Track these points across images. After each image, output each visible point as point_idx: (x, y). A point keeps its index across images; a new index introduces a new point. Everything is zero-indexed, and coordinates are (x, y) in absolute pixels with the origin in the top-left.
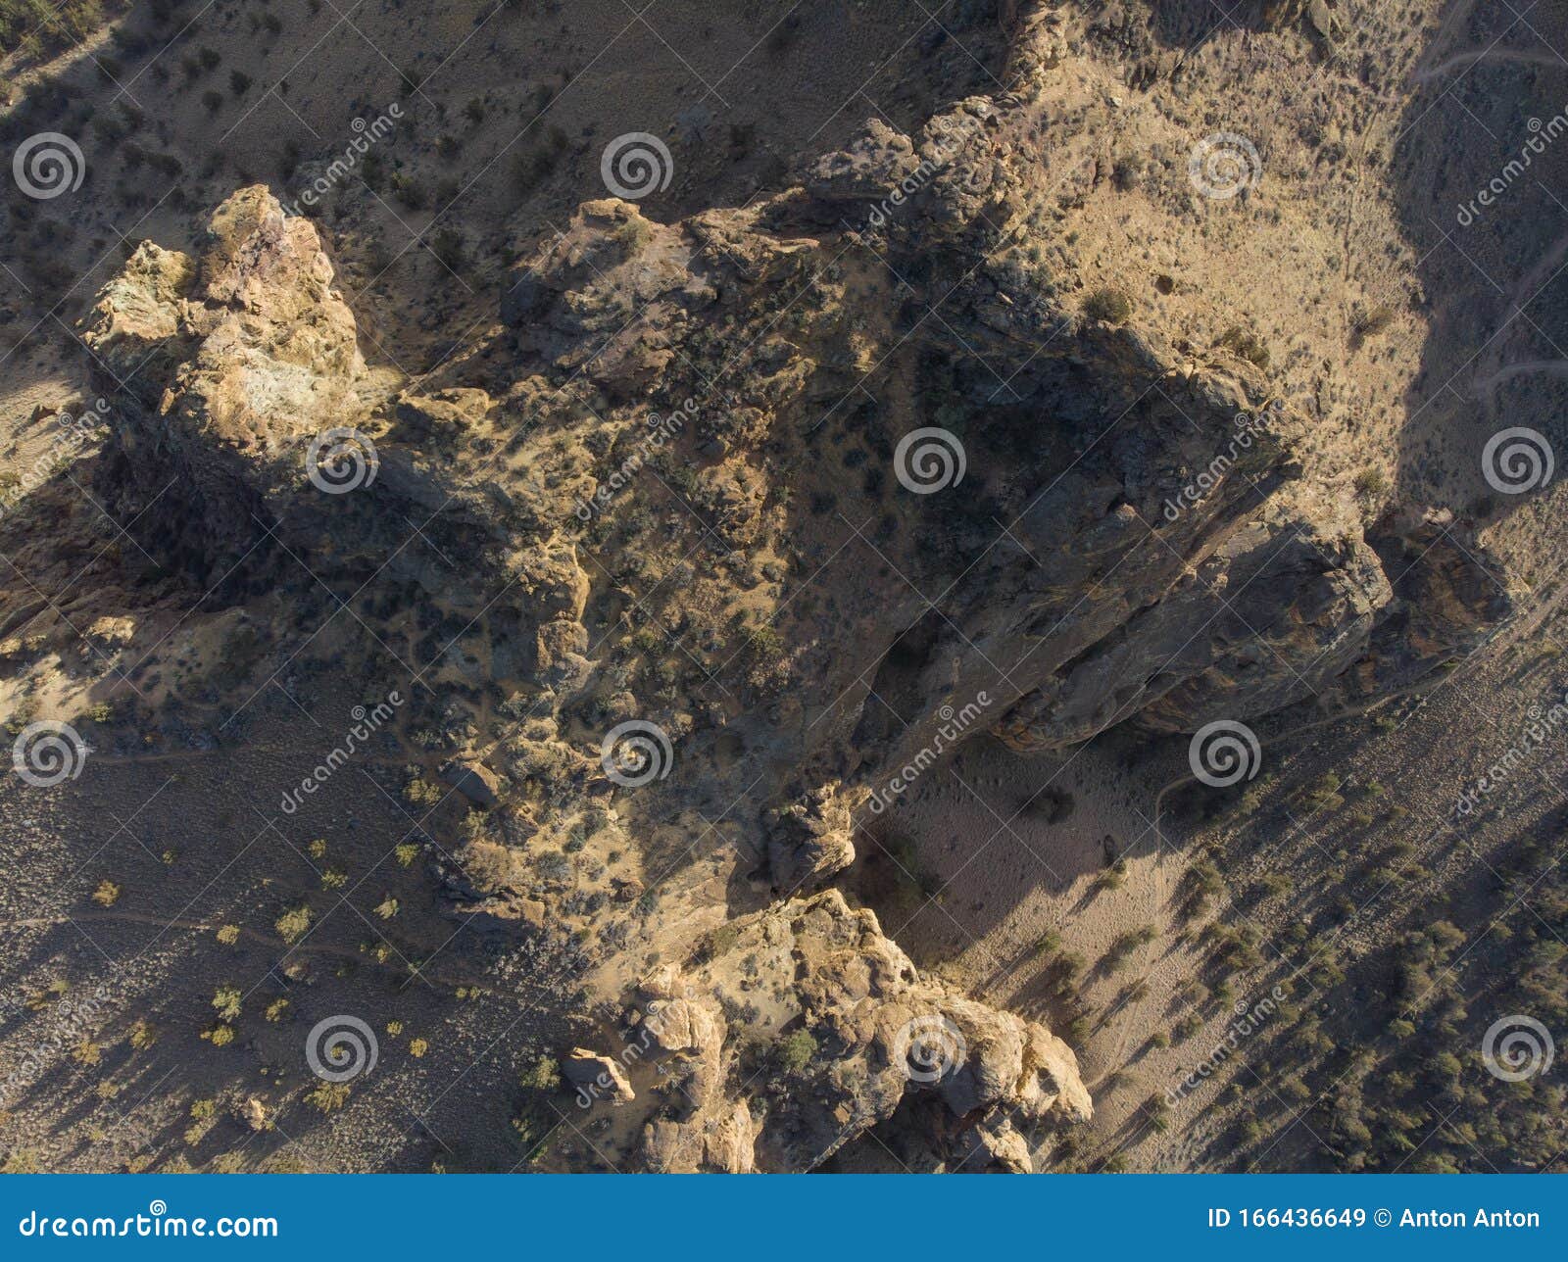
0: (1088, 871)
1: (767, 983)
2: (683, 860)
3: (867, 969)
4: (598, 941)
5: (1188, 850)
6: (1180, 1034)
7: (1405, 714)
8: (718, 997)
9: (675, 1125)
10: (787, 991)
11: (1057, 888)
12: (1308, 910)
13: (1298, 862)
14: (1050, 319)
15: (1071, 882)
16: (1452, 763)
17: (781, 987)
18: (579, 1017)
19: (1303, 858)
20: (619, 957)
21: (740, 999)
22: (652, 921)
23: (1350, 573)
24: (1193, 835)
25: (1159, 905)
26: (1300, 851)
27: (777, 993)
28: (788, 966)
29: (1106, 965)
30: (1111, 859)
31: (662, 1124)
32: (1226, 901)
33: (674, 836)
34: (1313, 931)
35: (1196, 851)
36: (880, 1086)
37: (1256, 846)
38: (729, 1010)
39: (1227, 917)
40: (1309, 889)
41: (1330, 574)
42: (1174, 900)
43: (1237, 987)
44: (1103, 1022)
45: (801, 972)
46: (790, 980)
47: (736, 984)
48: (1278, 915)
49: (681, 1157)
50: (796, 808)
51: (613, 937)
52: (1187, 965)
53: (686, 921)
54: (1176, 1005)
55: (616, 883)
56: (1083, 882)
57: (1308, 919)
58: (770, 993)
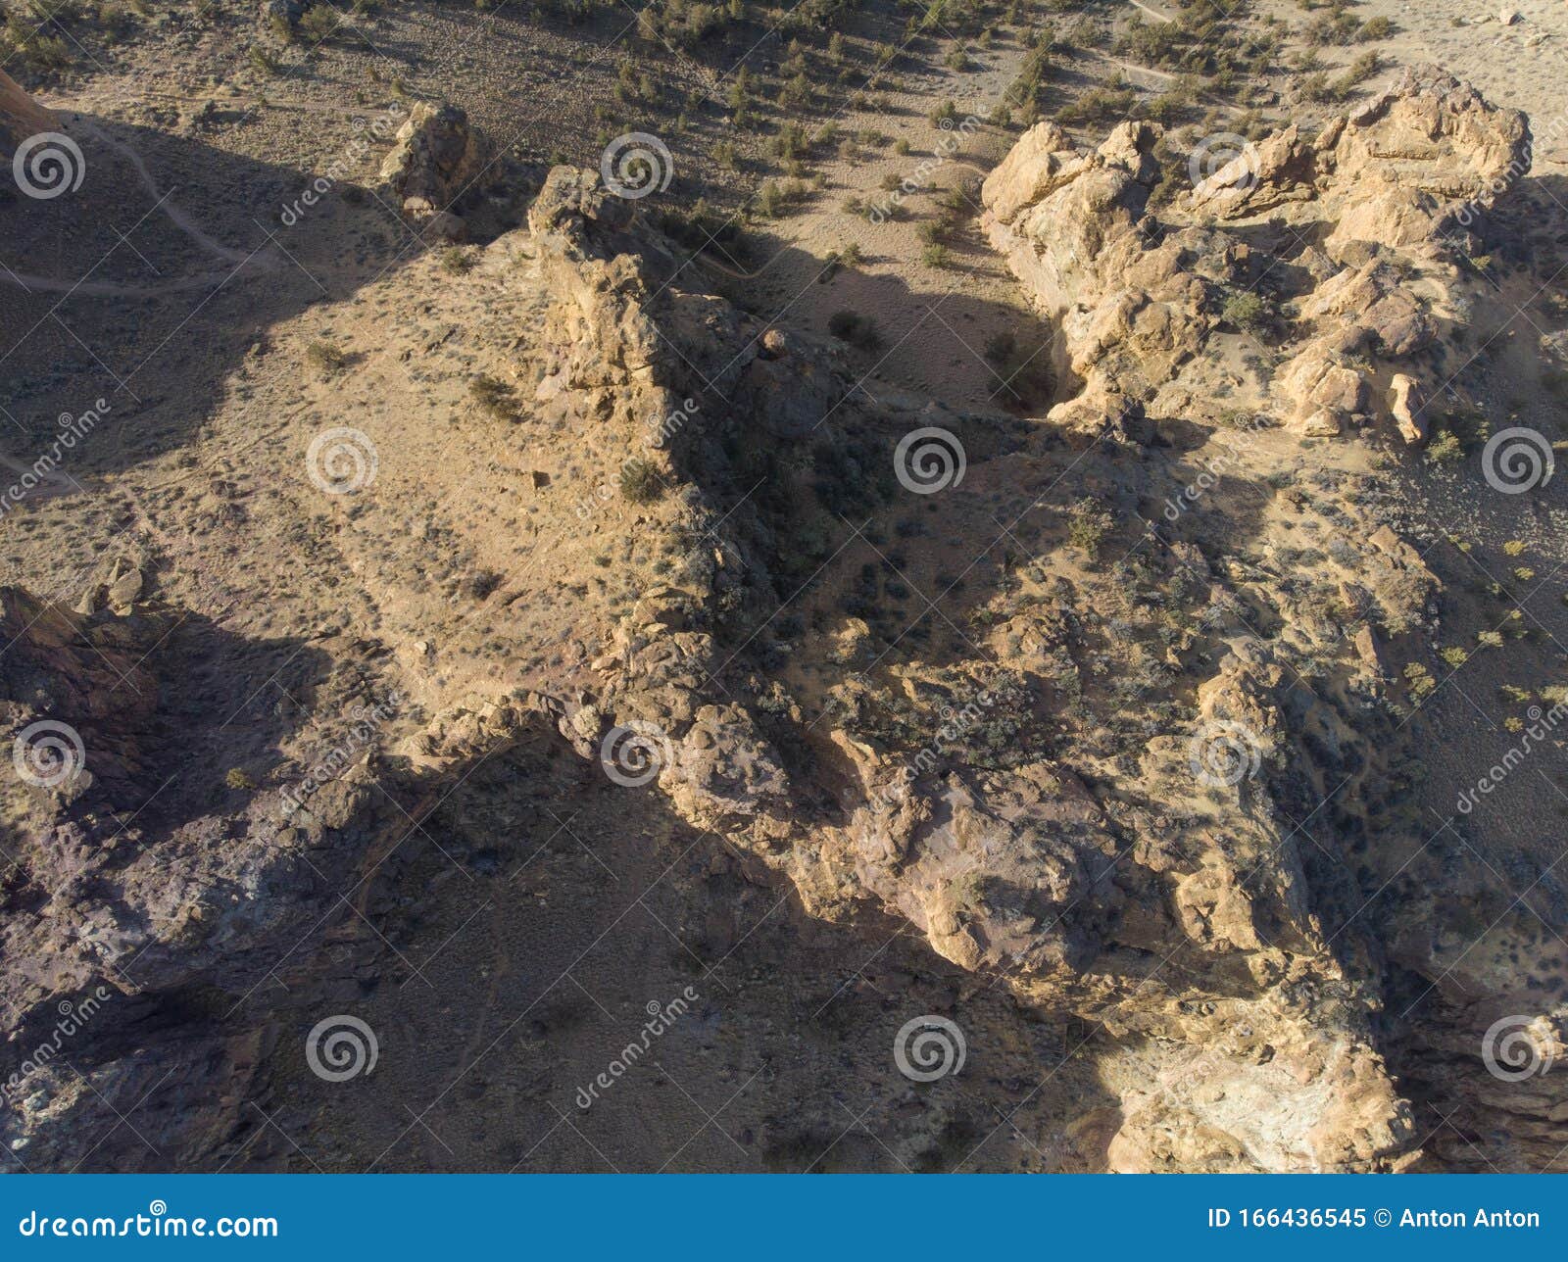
0: (861, 274)
1: (1218, 371)
2: (1229, 484)
3: (1139, 318)
4: (1341, 487)
5: (764, 230)
6: (884, 142)
7: (535, 155)
8: (1267, 389)
9: (1382, 334)
10: (1209, 354)
11: (894, 283)
12: (720, 125)
13: (696, 154)
14: (698, 512)
15: (881, 278)
16: (535, 102)
17: (1210, 361)
18: (1392, 456)
19: (690, 152)
20: (1332, 466)
21: (1251, 377)
22: (1287, 467)
23: (577, 202)
24: (751, 235)
25: (822, 217)
26: (688, 159)
27: (1218, 359)
28: (1189, 371)
29: (899, 215)
30: (835, 266)
31: (1389, 343)
32: (768, 181)
33: (1225, 503)
34: (731, 112)
35: (758, 225)
36: (1200, 244)
37: (715, 189)
38: (1266, 376)
39: (779, 172)
40: (707, 134)
41: (592, 215)
42: (808, 211)
43: (816, 131)
44: (934, 189)
45: (1185, 359)
46: (1198, 360)
47: (1245, 388)
48: (741, 141)
49: (1395, 312)
50: (1120, 438)
51: (1327, 482)
52: (838, 170)
53: (1257, 449)
54: (869, 157)
55: (1300, 510)
56: (874, 271)
57: (726, 120)
58: (1223, 363)
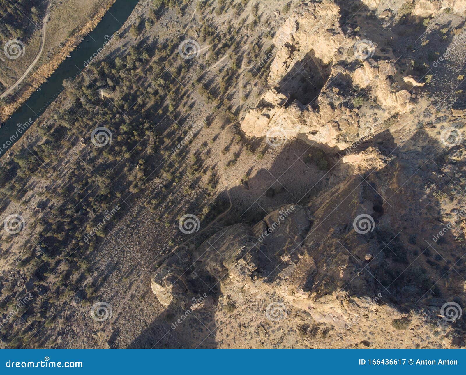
0: (252, 178)
1: (368, 117)
2: (415, 138)
3: (341, 127)
4: (431, 112)
5: (217, 193)
6: (205, 145)
8: (383, 109)
9: (390, 74)
10: (362, 116)
11: (262, 172)
12: (175, 187)
13: (182, 199)
15: (258, 174)
16: (145, 238)
17: (363, 117)
18: (426, 93)
19: (181, 200)
20: (423, 110)
21: (376, 111)
22: (416, 121)
23: (249, 271)
24: (217, 198)
25: (223, 176)
26: (183, 202)
27: (365, 115)
28: (362, 124)
29: (237, 155)
30: (245, 183)
31: (393, 74)
32: (200, 183)
33: (420, 143)
34: (173, 181)
35: (214, 194)
36: (328, 99)
37: (197, 199)
38: (378, 107)
39: (199, 178)
40: (177, 191)
41: (256, 268)
42: (218, 179)
44: (232, 141)
45: (358, 122)
46: (361, 120)
47: (379, 114)
48: (184, 183)
49: (385, 68)
50: (389, 159)
51: (427, 114)
52: (208, 163)
53: (404, 125)
54: (209, 152)
55: (435, 127)
56: (254, 174)
57: (174, 184)
58: (367, 115)
